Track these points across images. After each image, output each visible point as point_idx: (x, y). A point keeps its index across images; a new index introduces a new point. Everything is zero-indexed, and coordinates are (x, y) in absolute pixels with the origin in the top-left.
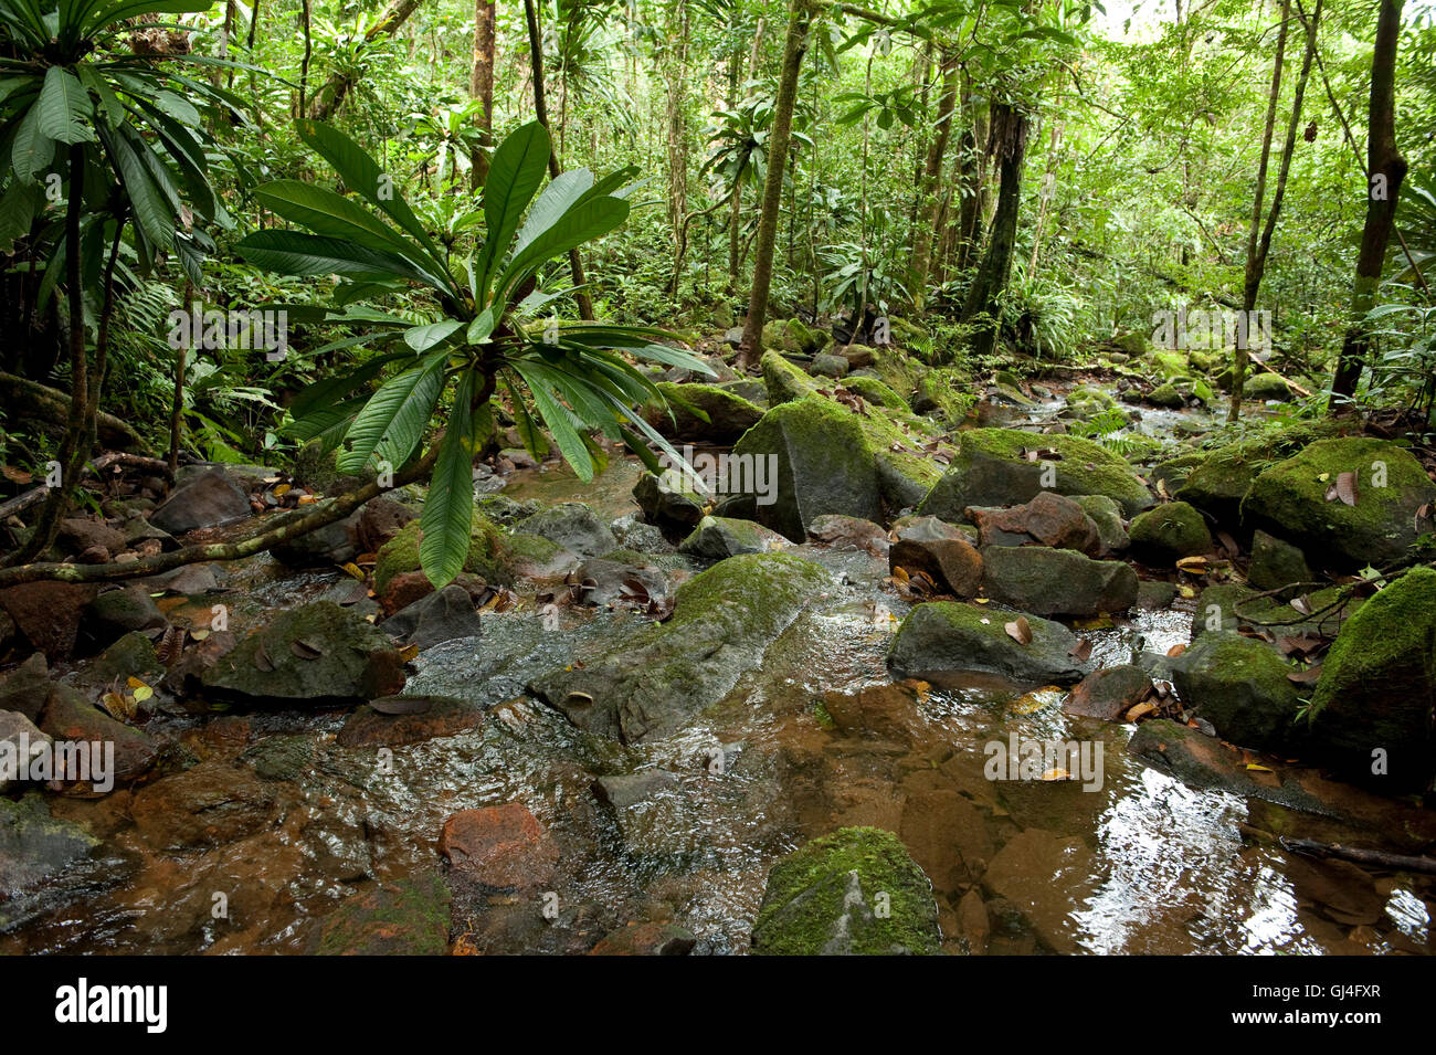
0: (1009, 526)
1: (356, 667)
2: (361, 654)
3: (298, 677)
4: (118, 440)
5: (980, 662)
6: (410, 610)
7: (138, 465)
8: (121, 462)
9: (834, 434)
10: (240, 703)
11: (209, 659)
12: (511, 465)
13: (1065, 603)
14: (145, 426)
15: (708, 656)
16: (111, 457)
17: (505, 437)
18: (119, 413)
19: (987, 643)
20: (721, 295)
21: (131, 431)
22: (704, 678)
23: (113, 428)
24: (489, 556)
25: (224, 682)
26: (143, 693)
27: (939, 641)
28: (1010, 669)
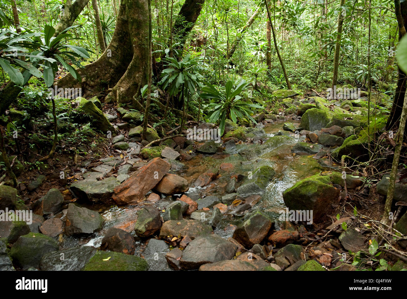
0: (326, 131)
1: (216, 149)
2: (217, 147)
3: (209, 150)
4: (191, 119)
5: (305, 151)
6: (226, 143)
7: (194, 123)
8: (191, 122)
9: (319, 115)
10: (201, 153)
11: (199, 148)
12: (266, 122)
13: (329, 143)
14: (196, 116)
15: (264, 149)
16: (189, 121)
17: (266, 116)
18: (191, 115)
19: (306, 148)
20: (330, 79)
21: (193, 117)
22: (262, 152)
23: (190, 117)
24: (241, 136)
25: (200, 150)
26: (191, 152)
27: (299, 148)
28: (308, 152)
